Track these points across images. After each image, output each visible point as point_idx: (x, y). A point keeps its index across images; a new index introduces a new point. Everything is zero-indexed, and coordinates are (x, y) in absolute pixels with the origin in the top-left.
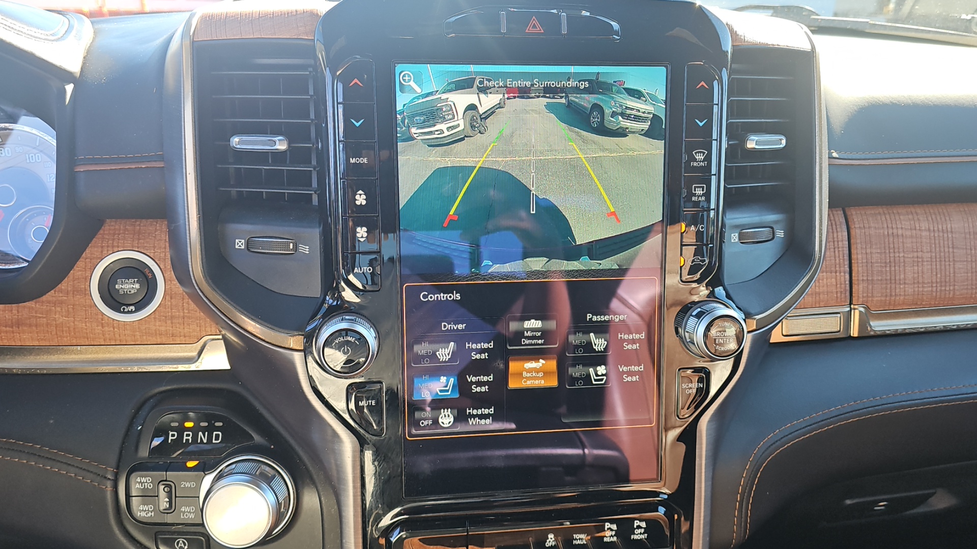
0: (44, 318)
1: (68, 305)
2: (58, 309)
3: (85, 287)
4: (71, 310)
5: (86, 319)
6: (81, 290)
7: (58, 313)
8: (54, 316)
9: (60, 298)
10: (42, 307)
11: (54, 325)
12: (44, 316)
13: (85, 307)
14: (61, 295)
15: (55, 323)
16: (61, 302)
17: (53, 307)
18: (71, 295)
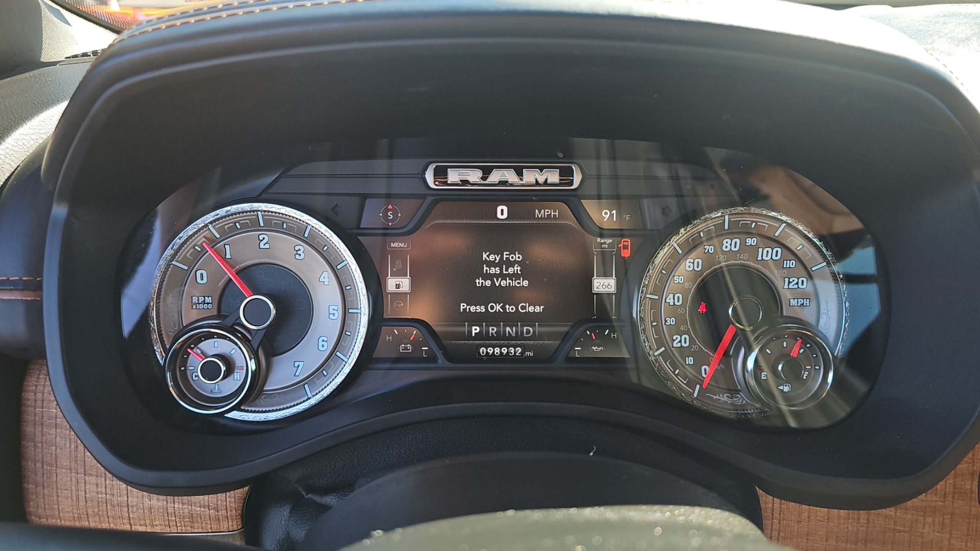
0: (907, 532)
1: (944, 515)
2: (930, 520)
3: (972, 488)
4: (948, 521)
5: (968, 535)
6: (965, 492)
7: (927, 526)
8: (923, 531)
9: (934, 504)
10: (905, 516)
11: (920, 543)
12: (907, 529)
13: (969, 519)
14: (934, 498)
15: (921, 540)
16: (934, 511)
17: (921, 516)
18: (950, 498)
